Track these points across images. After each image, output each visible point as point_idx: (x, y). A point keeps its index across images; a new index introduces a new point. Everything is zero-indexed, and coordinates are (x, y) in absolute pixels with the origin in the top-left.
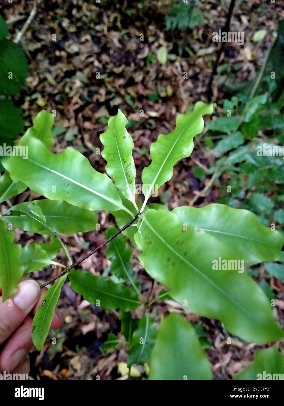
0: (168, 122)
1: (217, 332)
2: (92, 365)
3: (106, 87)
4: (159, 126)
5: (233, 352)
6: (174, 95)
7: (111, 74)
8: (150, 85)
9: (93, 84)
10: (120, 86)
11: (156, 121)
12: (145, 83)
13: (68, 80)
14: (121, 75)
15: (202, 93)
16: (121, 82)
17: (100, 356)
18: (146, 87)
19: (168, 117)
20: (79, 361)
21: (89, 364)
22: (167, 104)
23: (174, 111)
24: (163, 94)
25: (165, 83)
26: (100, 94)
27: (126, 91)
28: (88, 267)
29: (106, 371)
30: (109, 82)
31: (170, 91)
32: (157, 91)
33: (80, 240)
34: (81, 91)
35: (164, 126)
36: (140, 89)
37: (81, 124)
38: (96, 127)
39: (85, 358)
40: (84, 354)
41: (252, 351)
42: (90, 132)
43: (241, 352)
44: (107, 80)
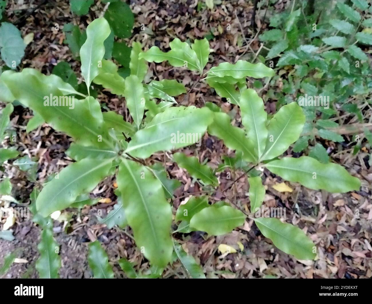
0: (224, 55)
1: (292, 213)
2: (197, 249)
3: (169, 35)
4: (217, 59)
5: (309, 227)
6: (225, 32)
7: (171, 24)
8: (204, 27)
9: (157, 35)
10: (179, 33)
11: (214, 56)
12: (199, 27)
13: (137, 35)
14: (179, 24)
15: (248, 27)
16: (180, 29)
17: (203, 241)
18: (201, 30)
19: (223, 51)
20: (186, 247)
21: (194, 248)
22: (220, 41)
23: (227, 46)
24: (216, 34)
25: (216, 24)
26: (165, 42)
27: (185, 36)
28: (180, 176)
29: (209, 252)
30: (170, 31)
31: (221, 30)
32: (210, 31)
33: (170, 157)
34: (149, 42)
35: (221, 58)
36: (196, 32)
37: (154, 68)
38: (166, 68)
39: (191, 244)
40: (189, 241)
41: (324, 224)
42: (162, 74)
43: (315, 226)
44: (169, 29)
